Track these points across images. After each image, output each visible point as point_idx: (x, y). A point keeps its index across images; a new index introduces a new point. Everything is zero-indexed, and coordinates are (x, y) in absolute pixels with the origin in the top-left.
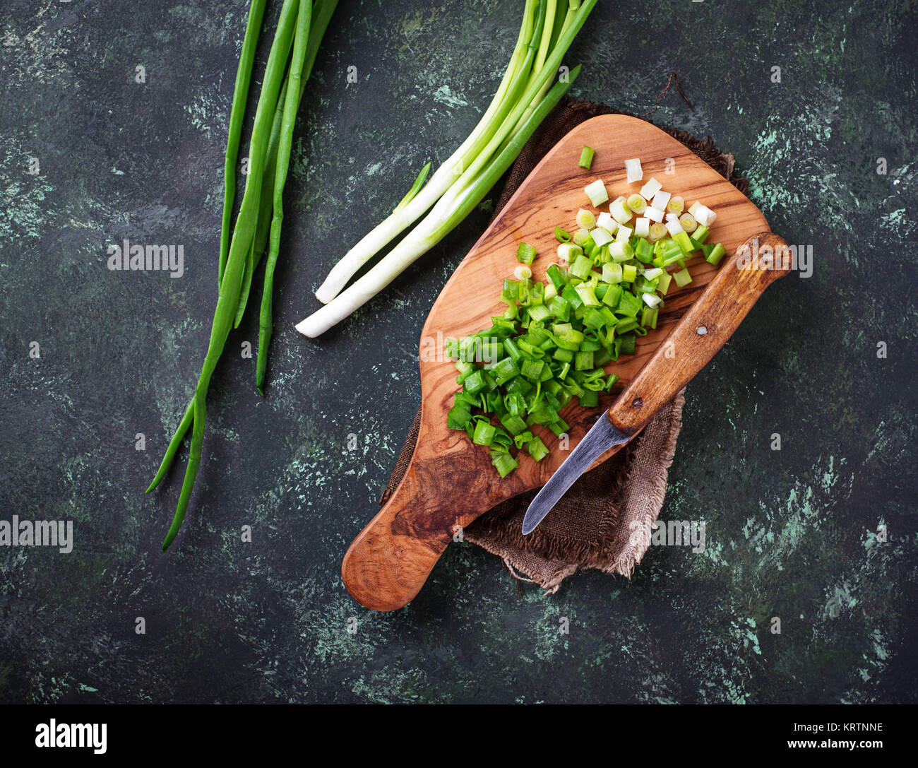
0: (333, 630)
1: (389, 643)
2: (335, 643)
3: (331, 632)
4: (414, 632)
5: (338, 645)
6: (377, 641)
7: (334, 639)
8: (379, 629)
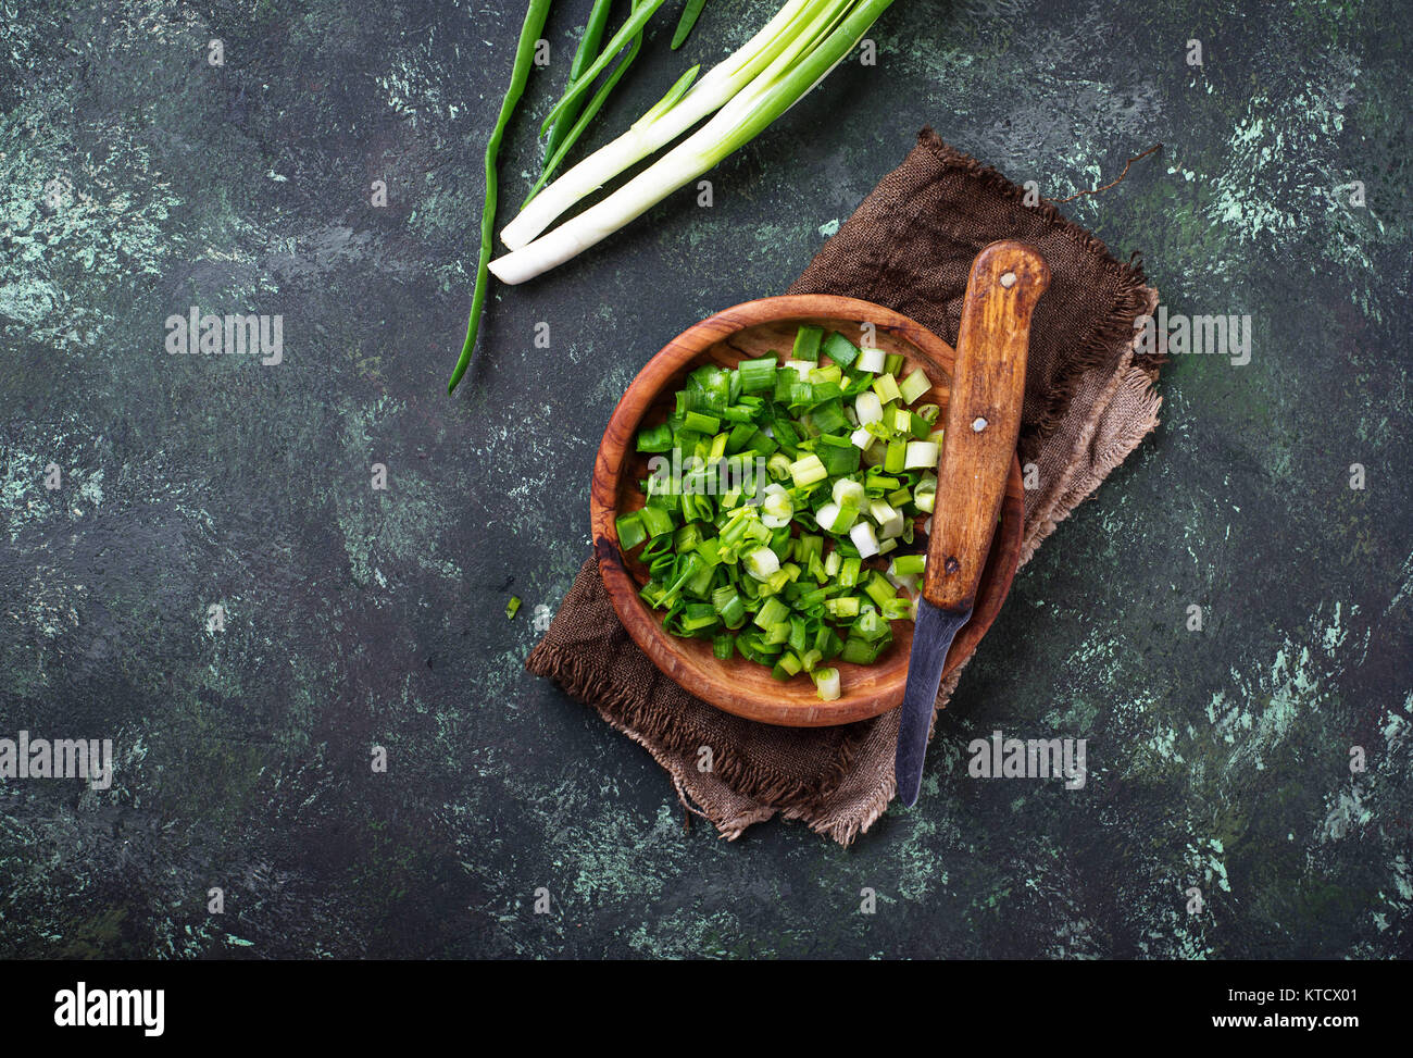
0: (602, 857)
1: (683, 875)
2: (604, 875)
3: (598, 859)
4: (721, 859)
5: (608, 879)
6: (666, 871)
7: (603, 869)
8: (670, 855)
